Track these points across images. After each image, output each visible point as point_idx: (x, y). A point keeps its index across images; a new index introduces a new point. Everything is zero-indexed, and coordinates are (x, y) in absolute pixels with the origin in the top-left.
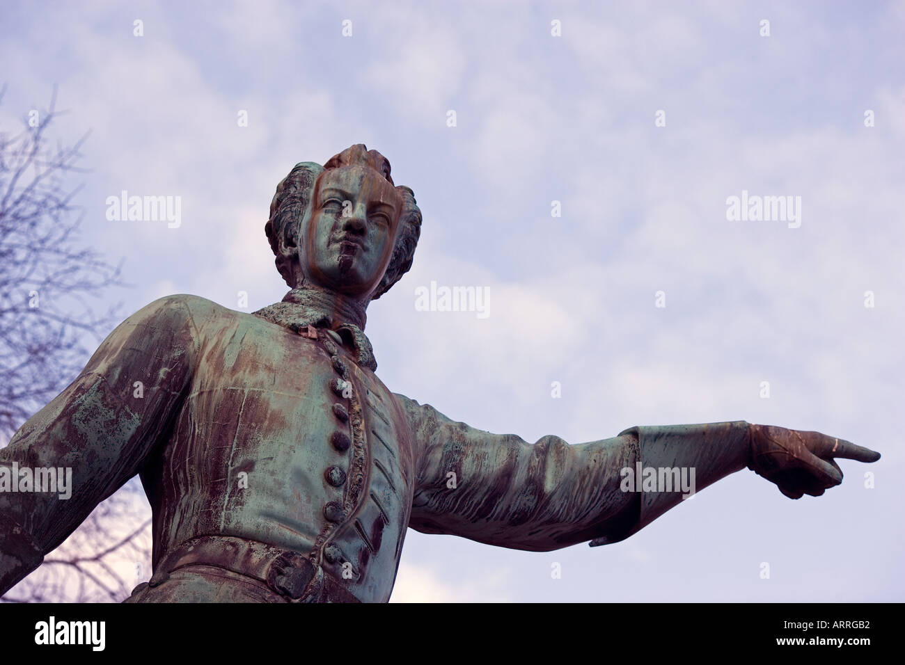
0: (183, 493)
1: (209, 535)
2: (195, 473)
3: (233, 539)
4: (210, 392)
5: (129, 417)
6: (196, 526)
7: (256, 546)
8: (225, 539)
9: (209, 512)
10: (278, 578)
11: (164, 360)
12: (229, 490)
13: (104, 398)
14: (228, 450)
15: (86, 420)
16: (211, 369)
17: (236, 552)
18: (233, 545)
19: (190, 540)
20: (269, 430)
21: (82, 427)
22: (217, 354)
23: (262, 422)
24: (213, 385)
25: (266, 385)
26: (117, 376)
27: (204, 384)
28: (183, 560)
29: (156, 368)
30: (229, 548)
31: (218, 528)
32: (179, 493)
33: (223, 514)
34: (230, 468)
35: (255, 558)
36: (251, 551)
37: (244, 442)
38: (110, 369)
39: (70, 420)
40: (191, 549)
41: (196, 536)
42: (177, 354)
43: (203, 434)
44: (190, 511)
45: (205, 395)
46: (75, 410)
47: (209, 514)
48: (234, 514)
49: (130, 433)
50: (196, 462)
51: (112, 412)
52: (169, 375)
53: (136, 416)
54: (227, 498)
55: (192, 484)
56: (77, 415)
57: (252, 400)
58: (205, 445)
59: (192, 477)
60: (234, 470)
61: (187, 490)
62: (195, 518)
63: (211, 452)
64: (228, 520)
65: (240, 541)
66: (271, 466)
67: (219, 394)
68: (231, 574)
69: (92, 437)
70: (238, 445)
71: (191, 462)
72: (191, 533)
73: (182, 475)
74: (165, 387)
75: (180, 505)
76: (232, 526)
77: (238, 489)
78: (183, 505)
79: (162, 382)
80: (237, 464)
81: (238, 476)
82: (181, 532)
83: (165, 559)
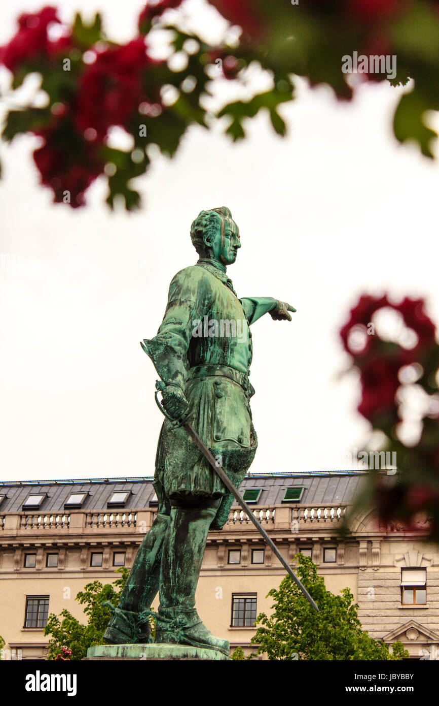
0: (210, 345)
1: (224, 365)
3: (231, 368)
4: (221, 314)
6: (219, 360)
7: (237, 372)
8: (229, 367)
9: (224, 357)
11: (206, 297)
12: (230, 351)
13: (196, 311)
16: (220, 304)
17: (233, 373)
19: (217, 364)
24: (222, 311)
25: (236, 314)
26: (198, 303)
27: (218, 310)
29: (204, 300)
30: (231, 371)
31: (227, 364)
32: (208, 344)
33: (228, 359)
35: (238, 376)
38: (196, 300)
39: (191, 320)
40: (218, 368)
41: (219, 364)
44: (215, 354)
45: (219, 314)
46: (192, 316)
48: (232, 360)
51: (197, 317)
52: (208, 303)
53: (201, 317)
54: (229, 354)
56: (192, 318)
59: (215, 342)
60: (231, 345)
62: (218, 358)
64: (230, 361)
65: (233, 369)
66: (240, 345)
67: (224, 315)
68: (234, 382)
72: (217, 362)
73: (210, 339)
75: (210, 349)
76: (231, 364)
77: (232, 350)
78: (212, 350)
79: (207, 306)
80: (232, 343)
81: (232, 347)
82: (212, 360)
83: (206, 367)
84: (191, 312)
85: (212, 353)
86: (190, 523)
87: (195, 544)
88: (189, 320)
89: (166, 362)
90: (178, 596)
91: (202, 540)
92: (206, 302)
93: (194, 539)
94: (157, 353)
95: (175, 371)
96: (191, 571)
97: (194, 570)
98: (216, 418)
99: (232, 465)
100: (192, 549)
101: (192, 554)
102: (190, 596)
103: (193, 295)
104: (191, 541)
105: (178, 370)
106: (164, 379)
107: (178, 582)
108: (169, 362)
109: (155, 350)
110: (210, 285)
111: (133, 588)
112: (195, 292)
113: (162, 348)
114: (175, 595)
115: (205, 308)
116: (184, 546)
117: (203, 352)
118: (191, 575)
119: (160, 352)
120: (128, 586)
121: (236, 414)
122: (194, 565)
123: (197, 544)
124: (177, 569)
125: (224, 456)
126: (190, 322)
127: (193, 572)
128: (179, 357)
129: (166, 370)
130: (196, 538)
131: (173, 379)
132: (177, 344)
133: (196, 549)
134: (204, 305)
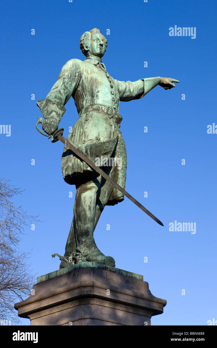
0: (85, 97)
1: (93, 105)
2: (87, 93)
3: (98, 105)
4: (87, 78)
5: (73, 83)
6: (90, 103)
7: (103, 106)
8: (96, 105)
9: (92, 100)
10: (108, 112)
11: (77, 72)
12: (95, 96)
13: (69, 80)
14: (94, 89)
15: (67, 84)
16: (86, 73)
17: (99, 108)
18: (98, 106)
19: (89, 106)
20: (100, 85)
21: (67, 86)
22: (86, 71)
23: (99, 83)
24: (87, 76)
25: (97, 76)
26: (70, 75)
27: (86, 76)
28: (89, 110)
29: (76, 73)
30: (98, 107)
31: (95, 103)
32: (84, 97)
33: (95, 101)
34: (95, 92)
35: (103, 109)
36: (102, 107)
37: (96, 87)
38: (68, 74)
39: (64, 84)
40: (90, 107)
42: (79, 71)
43: (88, 86)
44: (88, 100)
45: (86, 78)
46: (65, 82)
47: (93, 101)
49: (74, 86)
50: (87, 91)
51: (70, 82)
52: (78, 75)
53: (74, 83)
54: (96, 98)
55: (87, 95)
56: (65, 83)
57: (96, 79)
58: (88, 88)
59: (87, 94)
60: (96, 93)
61: (86, 96)
62: (89, 102)
63: (90, 89)
64: (97, 102)
65: (99, 106)
66: (102, 92)
67: (89, 79)
68: (100, 112)
69: (68, 87)
70: (95, 88)
71: (86, 91)
73: (84, 93)
74: (78, 77)
75: (85, 99)
76: (98, 103)
77: (97, 96)
78: (86, 99)
79: (78, 76)
80: (96, 91)
81: (97, 94)
82: (87, 104)
83: (84, 109)
84: (64, 80)
85: (86, 101)
86: (82, 194)
87: (86, 205)
88: (63, 84)
89: (46, 108)
90: (82, 238)
91: (91, 203)
92: (77, 74)
93: (85, 203)
94: (42, 105)
95: (50, 111)
96: (87, 222)
97: (88, 220)
98: (84, 131)
99: (93, 153)
100: (84, 209)
101: (85, 211)
102: (89, 237)
103: (67, 72)
104: (83, 204)
105: (53, 110)
106: (45, 116)
107: (81, 230)
108: (47, 107)
109: (41, 104)
110: (79, 65)
111: (70, 243)
112: (68, 71)
113: (44, 102)
114: (80, 238)
115: (77, 77)
116: (80, 208)
117: (82, 102)
118: (87, 224)
119: (43, 104)
120: (68, 242)
121: (96, 126)
122: (87, 218)
123: (88, 205)
124: (79, 222)
125: (86, 149)
126: (63, 85)
127: (88, 221)
128: (54, 103)
129: (46, 112)
130: (86, 202)
131: (49, 115)
132: (54, 97)
133: (87, 208)
134: (75, 76)
